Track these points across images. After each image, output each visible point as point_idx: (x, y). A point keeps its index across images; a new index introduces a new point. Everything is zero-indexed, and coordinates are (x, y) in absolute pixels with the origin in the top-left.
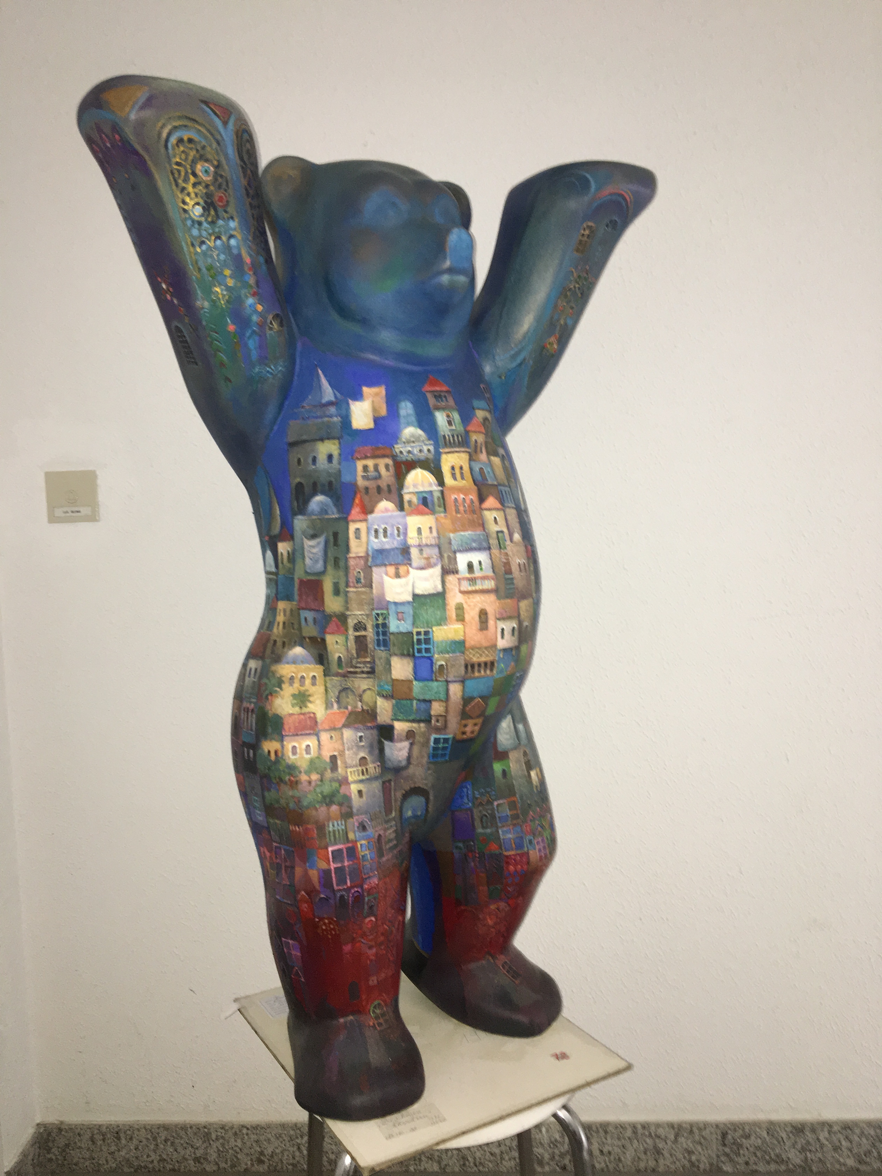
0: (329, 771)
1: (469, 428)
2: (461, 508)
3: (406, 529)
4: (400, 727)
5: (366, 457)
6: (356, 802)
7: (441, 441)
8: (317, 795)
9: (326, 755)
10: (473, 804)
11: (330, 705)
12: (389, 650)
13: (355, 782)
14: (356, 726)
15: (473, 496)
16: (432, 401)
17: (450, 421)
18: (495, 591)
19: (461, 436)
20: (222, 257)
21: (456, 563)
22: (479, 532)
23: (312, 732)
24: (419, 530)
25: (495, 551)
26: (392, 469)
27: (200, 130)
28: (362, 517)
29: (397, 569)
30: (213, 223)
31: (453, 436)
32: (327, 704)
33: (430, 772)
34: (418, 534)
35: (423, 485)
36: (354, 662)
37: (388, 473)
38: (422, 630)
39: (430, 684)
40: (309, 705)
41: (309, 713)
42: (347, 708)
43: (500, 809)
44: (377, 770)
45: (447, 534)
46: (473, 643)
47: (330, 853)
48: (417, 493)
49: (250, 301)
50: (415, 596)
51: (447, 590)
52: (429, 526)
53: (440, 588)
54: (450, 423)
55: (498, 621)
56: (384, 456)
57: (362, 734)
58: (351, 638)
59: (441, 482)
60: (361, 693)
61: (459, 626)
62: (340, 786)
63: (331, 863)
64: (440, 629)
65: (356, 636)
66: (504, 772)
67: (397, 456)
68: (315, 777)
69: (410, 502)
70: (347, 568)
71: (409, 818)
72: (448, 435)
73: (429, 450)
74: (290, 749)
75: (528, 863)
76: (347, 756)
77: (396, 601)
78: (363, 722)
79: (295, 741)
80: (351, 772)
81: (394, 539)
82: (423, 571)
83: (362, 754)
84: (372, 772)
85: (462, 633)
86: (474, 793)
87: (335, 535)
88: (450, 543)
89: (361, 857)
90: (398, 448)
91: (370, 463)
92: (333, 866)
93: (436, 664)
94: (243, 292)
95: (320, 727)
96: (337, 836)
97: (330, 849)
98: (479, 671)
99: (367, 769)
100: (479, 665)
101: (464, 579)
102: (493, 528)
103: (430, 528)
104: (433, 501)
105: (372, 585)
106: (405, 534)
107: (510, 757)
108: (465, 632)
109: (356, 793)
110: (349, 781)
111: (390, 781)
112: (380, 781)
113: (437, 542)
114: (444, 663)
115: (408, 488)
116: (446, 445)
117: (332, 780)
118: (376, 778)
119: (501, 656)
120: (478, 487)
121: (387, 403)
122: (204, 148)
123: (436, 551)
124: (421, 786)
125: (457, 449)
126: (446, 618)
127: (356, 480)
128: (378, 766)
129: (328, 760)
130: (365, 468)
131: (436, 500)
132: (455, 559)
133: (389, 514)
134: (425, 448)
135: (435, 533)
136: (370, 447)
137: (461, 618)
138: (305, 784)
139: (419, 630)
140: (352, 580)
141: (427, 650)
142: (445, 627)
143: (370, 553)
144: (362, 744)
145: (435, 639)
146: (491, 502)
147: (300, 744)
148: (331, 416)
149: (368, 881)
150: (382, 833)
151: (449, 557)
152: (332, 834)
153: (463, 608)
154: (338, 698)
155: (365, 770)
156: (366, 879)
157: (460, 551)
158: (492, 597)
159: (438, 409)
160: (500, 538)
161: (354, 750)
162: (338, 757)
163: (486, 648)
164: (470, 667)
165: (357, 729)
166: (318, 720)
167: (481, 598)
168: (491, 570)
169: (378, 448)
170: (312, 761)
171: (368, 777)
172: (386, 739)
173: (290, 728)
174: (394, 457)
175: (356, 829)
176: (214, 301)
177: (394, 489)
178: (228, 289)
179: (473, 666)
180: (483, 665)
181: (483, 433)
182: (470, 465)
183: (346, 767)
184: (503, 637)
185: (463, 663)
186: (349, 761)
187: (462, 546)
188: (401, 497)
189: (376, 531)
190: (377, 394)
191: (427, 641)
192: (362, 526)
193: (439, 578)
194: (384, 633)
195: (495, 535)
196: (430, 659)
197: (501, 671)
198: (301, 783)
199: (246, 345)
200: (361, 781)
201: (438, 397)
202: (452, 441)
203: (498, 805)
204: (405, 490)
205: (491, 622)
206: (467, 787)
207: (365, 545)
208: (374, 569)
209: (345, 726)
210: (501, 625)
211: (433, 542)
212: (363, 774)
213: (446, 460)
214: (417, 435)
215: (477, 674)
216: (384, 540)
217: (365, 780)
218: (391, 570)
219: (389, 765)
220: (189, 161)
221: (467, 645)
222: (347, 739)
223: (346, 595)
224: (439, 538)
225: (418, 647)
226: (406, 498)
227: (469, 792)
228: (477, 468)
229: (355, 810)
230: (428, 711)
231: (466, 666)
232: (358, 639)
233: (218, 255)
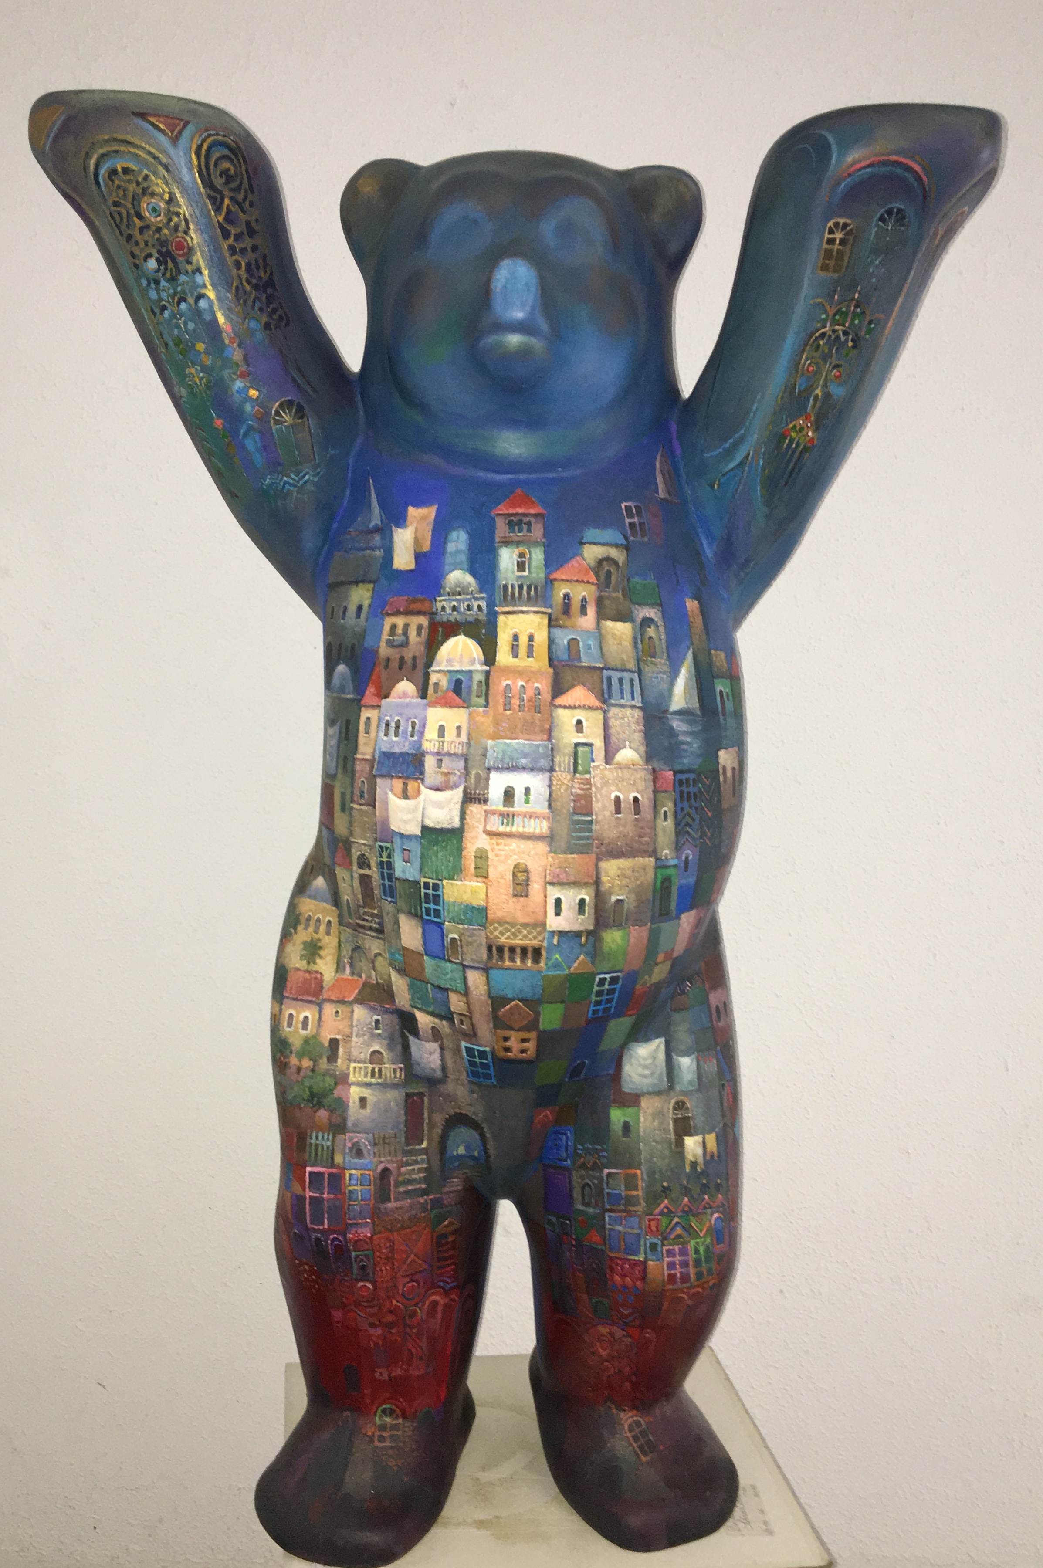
0: (325, 1059)
1: (557, 575)
2: (516, 702)
3: (424, 726)
4: (423, 1020)
5: (397, 613)
6: (354, 1111)
7: (499, 595)
8: (304, 1090)
9: (326, 1036)
10: (574, 1163)
11: (341, 966)
12: (396, 903)
13: (359, 1084)
14: (372, 1004)
15: (543, 685)
16: (501, 529)
17: (523, 563)
18: (550, 838)
19: (536, 589)
20: (191, 326)
21: (487, 787)
22: (538, 742)
23: (314, 999)
24: (441, 730)
25: (563, 776)
26: (424, 633)
27: (136, 155)
28: (374, 701)
29: (405, 785)
30: (173, 279)
31: (521, 587)
32: (338, 964)
33: (475, 1095)
34: (439, 737)
35: (461, 662)
36: (361, 910)
37: (418, 639)
38: (431, 881)
39: (443, 964)
40: (318, 961)
41: (316, 972)
42: (361, 977)
43: (611, 1181)
44: (398, 1075)
45: (483, 741)
46: (499, 914)
47: (307, 1174)
48: (450, 672)
49: (239, 384)
50: (425, 828)
51: (466, 827)
52: (457, 724)
53: (456, 823)
54: (521, 566)
55: (548, 886)
56: (419, 613)
57: (379, 1017)
58: (356, 875)
59: (490, 658)
60: (373, 958)
61: (477, 885)
62: (336, 1084)
63: (307, 1190)
64: (452, 884)
65: (360, 874)
66: (626, 1127)
67: (436, 614)
68: (306, 1063)
69: (436, 685)
70: (353, 772)
71: (459, 1157)
72: (513, 586)
73: (479, 607)
74: (287, 1016)
75: (644, 1278)
76: (353, 1044)
77: (402, 832)
78: (378, 1000)
79: (295, 1008)
80: (355, 1068)
81: (406, 738)
82: (438, 793)
83: (376, 1047)
84: (388, 1075)
85: (483, 896)
86: (576, 1148)
87: (348, 722)
88: (485, 755)
89: (347, 1192)
90: (441, 602)
91: (400, 621)
92: (309, 1194)
93: (447, 937)
94: (226, 373)
95: (325, 995)
96: (319, 1153)
97: (308, 1169)
98: (512, 960)
99: (380, 1071)
100: (512, 950)
101: (494, 813)
102: (568, 737)
103: (459, 728)
104: (470, 688)
105: (375, 804)
106: (422, 733)
107: (643, 1104)
108: (487, 895)
109: (357, 1100)
110: (350, 1082)
111: (421, 1095)
112: (403, 1092)
113: (465, 750)
114: (457, 937)
115: (439, 664)
116: (505, 601)
117: (327, 1073)
118: (395, 1086)
119: (555, 942)
120: (554, 670)
121: (433, 531)
122: (146, 178)
123: (462, 764)
124: (469, 1114)
125: (525, 609)
126: (461, 870)
127: (379, 647)
128: (401, 1069)
129: (326, 1044)
130: (394, 627)
131: (475, 686)
132: (487, 779)
133: (408, 700)
134: (475, 604)
135: (464, 738)
136: (406, 598)
137: (482, 873)
138: (293, 1070)
139: (427, 880)
140: (357, 793)
141: (437, 913)
142: (459, 883)
143: (377, 755)
144: (379, 1031)
145: (446, 897)
146: (578, 694)
147: (298, 1013)
148: (373, 549)
149: (353, 1230)
150: (392, 1166)
151: (478, 776)
152: (313, 1148)
153: (487, 857)
154: (351, 958)
155: (376, 1070)
156: (351, 1225)
157: (497, 769)
158: (542, 847)
159: (507, 543)
160: (580, 754)
161: (366, 1037)
162: (341, 1042)
163: (525, 925)
164: (496, 950)
165: (373, 1009)
166: (324, 984)
167: (518, 846)
168: (547, 804)
169: (415, 601)
170: (306, 1041)
171: (379, 1081)
172: (411, 1033)
173: (291, 988)
174: (432, 614)
175: (347, 1151)
176: (191, 388)
177: (420, 664)
178: (204, 368)
179: (500, 949)
180: (518, 951)
181: (593, 584)
182: (549, 632)
183: (350, 1060)
184: (558, 913)
185: (484, 942)
186: (355, 1053)
187: (502, 761)
188: (427, 676)
189: (388, 725)
190: (423, 518)
191: (437, 899)
192: (372, 714)
193: (458, 806)
194: (390, 877)
195: (570, 750)
196: (440, 926)
197: (557, 966)
198: (290, 1068)
199: (243, 446)
200: (368, 1085)
201: (514, 523)
202: (517, 594)
203: (609, 1175)
204: (434, 668)
205: (536, 887)
206: (565, 1134)
207: (372, 742)
208: (379, 780)
209: (359, 1001)
210: (554, 893)
211: (459, 751)
212: (373, 1076)
213: (506, 624)
214: (465, 583)
215: (507, 963)
216: (395, 739)
217: (374, 1084)
218: (398, 784)
219: (418, 1071)
220: (130, 198)
221: (490, 916)
222: (358, 1020)
223: (351, 814)
224: (469, 744)
225: (427, 905)
226: (434, 678)
227: (569, 1143)
228: (563, 638)
229: (349, 1124)
230: (447, 1003)
231: (490, 948)
232: (362, 877)
233: (185, 324)
